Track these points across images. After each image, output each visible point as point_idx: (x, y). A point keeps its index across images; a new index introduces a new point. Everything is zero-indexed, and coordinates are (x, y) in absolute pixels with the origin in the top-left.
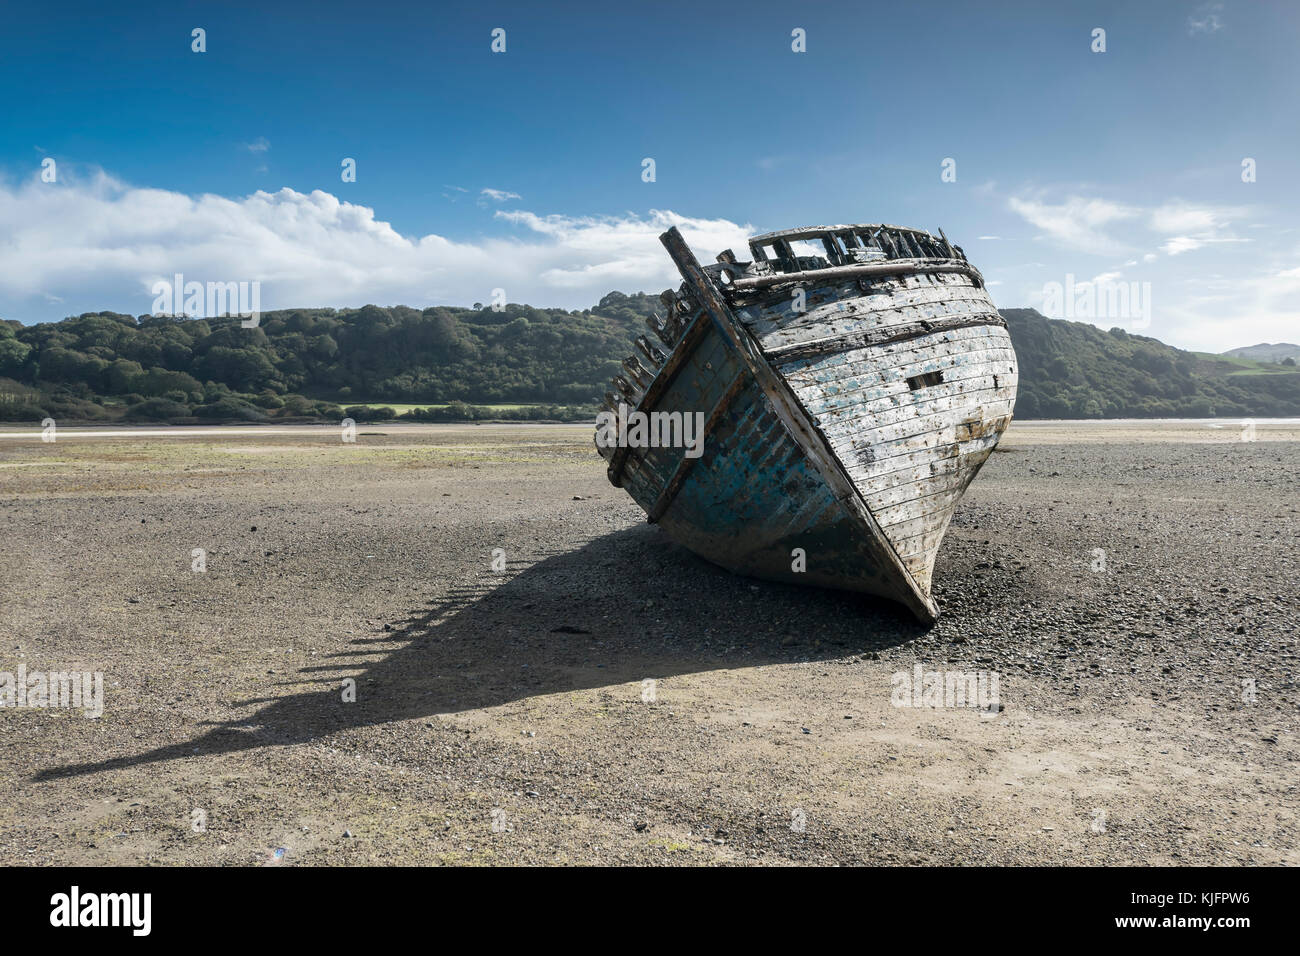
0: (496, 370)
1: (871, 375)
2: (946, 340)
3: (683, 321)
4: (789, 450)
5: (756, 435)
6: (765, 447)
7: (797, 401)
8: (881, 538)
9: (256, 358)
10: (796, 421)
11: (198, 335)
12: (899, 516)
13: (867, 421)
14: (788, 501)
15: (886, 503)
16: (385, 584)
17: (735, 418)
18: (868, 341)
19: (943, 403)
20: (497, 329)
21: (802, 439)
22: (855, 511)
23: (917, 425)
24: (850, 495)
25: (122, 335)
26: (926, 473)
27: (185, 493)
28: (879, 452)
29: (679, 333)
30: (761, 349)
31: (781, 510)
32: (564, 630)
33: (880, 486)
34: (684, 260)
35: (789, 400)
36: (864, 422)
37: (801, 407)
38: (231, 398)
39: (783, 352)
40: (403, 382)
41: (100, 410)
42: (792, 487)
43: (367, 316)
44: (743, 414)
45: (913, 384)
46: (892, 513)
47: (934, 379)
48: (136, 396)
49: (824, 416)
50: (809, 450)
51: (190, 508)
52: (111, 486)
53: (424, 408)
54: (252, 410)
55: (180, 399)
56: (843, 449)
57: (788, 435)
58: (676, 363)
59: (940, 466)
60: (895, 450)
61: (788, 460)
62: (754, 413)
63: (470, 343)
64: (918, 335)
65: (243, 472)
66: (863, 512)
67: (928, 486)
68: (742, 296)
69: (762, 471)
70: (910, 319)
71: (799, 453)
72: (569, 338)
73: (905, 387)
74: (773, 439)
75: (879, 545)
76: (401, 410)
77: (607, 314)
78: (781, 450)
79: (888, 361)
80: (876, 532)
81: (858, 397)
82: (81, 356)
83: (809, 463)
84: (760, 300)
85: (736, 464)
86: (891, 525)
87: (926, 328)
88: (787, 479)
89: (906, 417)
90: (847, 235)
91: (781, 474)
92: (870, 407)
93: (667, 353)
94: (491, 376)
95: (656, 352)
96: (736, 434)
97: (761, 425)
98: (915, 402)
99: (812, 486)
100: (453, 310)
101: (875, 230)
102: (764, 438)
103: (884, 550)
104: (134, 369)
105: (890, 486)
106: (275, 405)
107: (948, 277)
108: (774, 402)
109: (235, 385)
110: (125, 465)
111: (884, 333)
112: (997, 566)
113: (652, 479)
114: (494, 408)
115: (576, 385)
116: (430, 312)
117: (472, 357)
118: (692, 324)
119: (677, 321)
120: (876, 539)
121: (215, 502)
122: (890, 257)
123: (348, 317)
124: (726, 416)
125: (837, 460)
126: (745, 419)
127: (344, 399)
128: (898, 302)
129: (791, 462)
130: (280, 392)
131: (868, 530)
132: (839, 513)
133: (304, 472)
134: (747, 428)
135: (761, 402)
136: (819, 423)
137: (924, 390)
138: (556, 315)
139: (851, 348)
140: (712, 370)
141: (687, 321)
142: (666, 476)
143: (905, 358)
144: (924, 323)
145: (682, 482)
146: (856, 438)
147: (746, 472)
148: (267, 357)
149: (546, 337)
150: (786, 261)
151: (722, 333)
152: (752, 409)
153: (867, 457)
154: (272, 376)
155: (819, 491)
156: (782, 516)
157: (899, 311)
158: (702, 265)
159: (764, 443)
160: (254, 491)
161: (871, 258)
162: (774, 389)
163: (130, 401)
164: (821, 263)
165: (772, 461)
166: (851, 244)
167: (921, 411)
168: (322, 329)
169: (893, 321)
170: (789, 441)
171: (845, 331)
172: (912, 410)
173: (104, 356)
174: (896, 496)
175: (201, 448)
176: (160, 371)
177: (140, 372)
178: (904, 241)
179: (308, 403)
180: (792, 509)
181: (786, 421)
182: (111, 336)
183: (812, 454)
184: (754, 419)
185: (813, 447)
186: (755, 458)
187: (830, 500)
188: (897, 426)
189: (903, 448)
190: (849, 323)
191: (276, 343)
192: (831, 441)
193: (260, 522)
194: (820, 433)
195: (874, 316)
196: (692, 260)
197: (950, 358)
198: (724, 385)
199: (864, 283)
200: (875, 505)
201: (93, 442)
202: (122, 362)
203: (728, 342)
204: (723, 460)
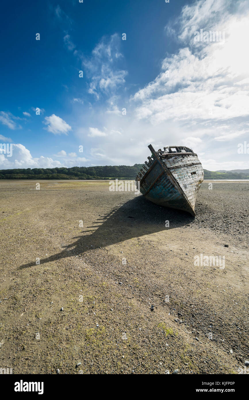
0: (121, 173)
1: (185, 172)
2: (196, 166)
3: (152, 162)
4: (171, 186)
5: (165, 183)
6: (166, 185)
7: (173, 176)
8: (188, 202)
9: (93, 172)
10: (173, 180)
11: (87, 169)
12: (191, 198)
13: (185, 180)
14: (170, 195)
15: (189, 195)
16: (102, 205)
17: (161, 180)
18: (184, 166)
19: (196, 177)
20: (122, 168)
21: (174, 184)
22: (184, 197)
23: (193, 181)
24: (183, 194)
25: (78, 169)
26: (194, 190)
27: (80, 189)
28: (187, 186)
29: (151, 164)
30: (167, 167)
31: (168, 196)
32: (130, 217)
33: (188, 192)
34: (152, 150)
35: (172, 177)
36: (185, 181)
37: (174, 177)
38: (90, 177)
39: (171, 168)
40: (110, 175)
41: (75, 178)
42: (171, 192)
43: (106, 167)
44: (162, 179)
45: (192, 174)
46: (190, 197)
47: (194, 173)
48: (80, 176)
49: (178, 179)
50: (175, 186)
51: (80, 191)
52: (72, 188)
53: (113, 178)
54: (93, 178)
55: (84, 177)
56: (181, 186)
57: (171, 183)
58: (150, 170)
59: (196, 188)
60: (190, 186)
61: (171, 187)
62: (165, 179)
63: (118, 170)
64: (192, 165)
65: (89, 186)
66: (186, 197)
67: (195, 192)
68: (163, 157)
69: (165, 189)
70: (190, 162)
71: (173, 186)
72: (130, 169)
73: (190, 174)
74: (168, 184)
75: (188, 204)
76: (110, 178)
77: (135, 166)
78: (170, 186)
79: (188, 170)
80: (188, 201)
81: (183, 176)
82: (73, 172)
83: (175, 188)
84: (166, 158)
85: (160, 188)
86: (190, 199)
87: (193, 164)
88: (170, 191)
89: (191, 180)
90: (179, 148)
91: (169, 190)
92: (185, 178)
93: (148, 168)
94: (121, 174)
95: (146, 168)
96: (161, 183)
97: (166, 181)
98: (192, 177)
99: (175, 192)
100: (116, 166)
101: (184, 147)
102: (166, 183)
103: (189, 205)
104: (79, 173)
105: (189, 192)
106: (95, 178)
107: (195, 156)
108: (169, 177)
109: (91, 175)
110: (75, 185)
111: (187, 165)
112: (202, 204)
113: (144, 190)
114: (121, 178)
115: (131, 175)
116: (114, 166)
117: (119, 172)
118: (153, 163)
119: (150, 162)
120: (188, 203)
121: (83, 190)
122: (186, 152)
123: (104, 167)
124: (159, 179)
125: (181, 188)
126: (163, 180)
127: (103, 177)
128: (189, 160)
129: (171, 188)
130: (96, 176)
131: (186, 201)
132: (181, 198)
133: (96, 186)
134: (163, 182)
135: (166, 177)
136: (177, 181)
137: (193, 175)
138: (129, 167)
139: (182, 167)
140: (157, 171)
141: (153, 162)
142: (147, 189)
143: (190, 169)
144: (193, 163)
145: (150, 191)
146: (183, 183)
147: (162, 189)
148: (95, 172)
149: (128, 169)
150: (170, 151)
151: (159, 163)
152: (164, 178)
153: (185, 187)
154: (95, 174)
155: (177, 193)
156: (169, 197)
157: (189, 161)
158: (156, 151)
159: (166, 184)
160: (89, 189)
161: (183, 152)
162: (169, 174)
163: (79, 177)
164: (176, 152)
165: (167, 188)
166: (180, 149)
167: (193, 179)
168: (101, 168)
169: (188, 163)
170: (172, 184)
171: (181, 164)
172: (192, 178)
173: (76, 172)
174: (190, 194)
175: (85, 183)
176: (82, 173)
177: (80, 174)
178: (188, 150)
179: (99, 177)
180: (171, 196)
181: (171, 181)
182: (77, 170)
183: (176, 187)
184: (165, 180)
185: (176, 185)
186: (164, 187)
187: (179, 195)
188: (190, 181)
189: (191, 185)
190: (181, 163)
191: (96, 170)
192: (179, 184)
193: (87, 194)
194: (177, 183)
195: (185, 162)
196: (154, 150)
197: (197, 170)
198: (159, 174)
199: (183, 156)
200: (187, 196)
201: (73, 182)
202: (78, 172)
203: (161, 165)
204: (158, 187)
